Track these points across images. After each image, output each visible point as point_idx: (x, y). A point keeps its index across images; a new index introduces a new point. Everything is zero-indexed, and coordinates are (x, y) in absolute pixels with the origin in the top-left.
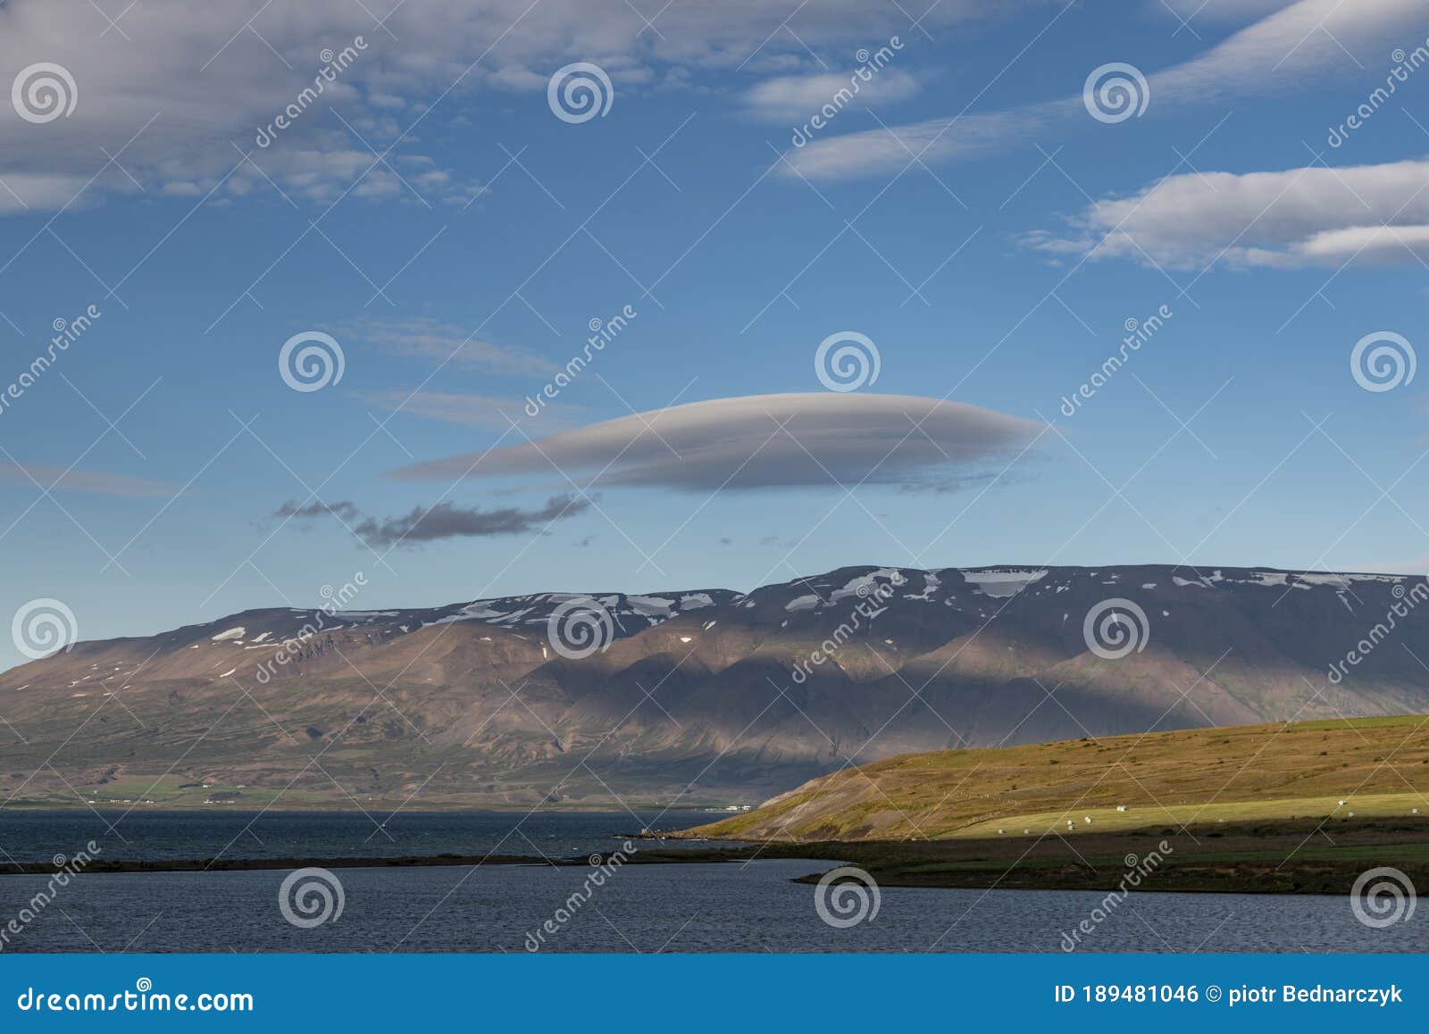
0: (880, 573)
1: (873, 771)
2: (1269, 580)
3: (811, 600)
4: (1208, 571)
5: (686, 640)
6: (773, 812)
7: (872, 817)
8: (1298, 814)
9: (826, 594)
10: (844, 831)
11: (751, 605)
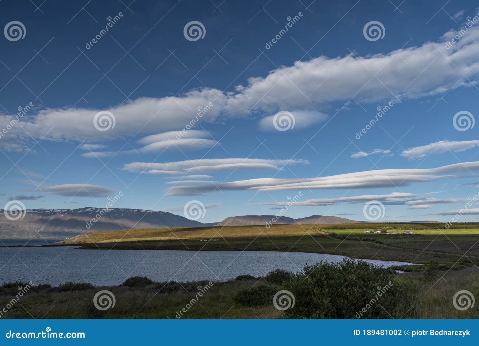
0: (92, 208)
1: (87, 234)
2: (142, 211)
3: (82, 211)
4: (135, 210)
5: (62, 216)
6: (72, 239)
7: (87, 240)
8: (143, 240)
9: (84, 210)
10: (82, 242)
11: (73, 211)
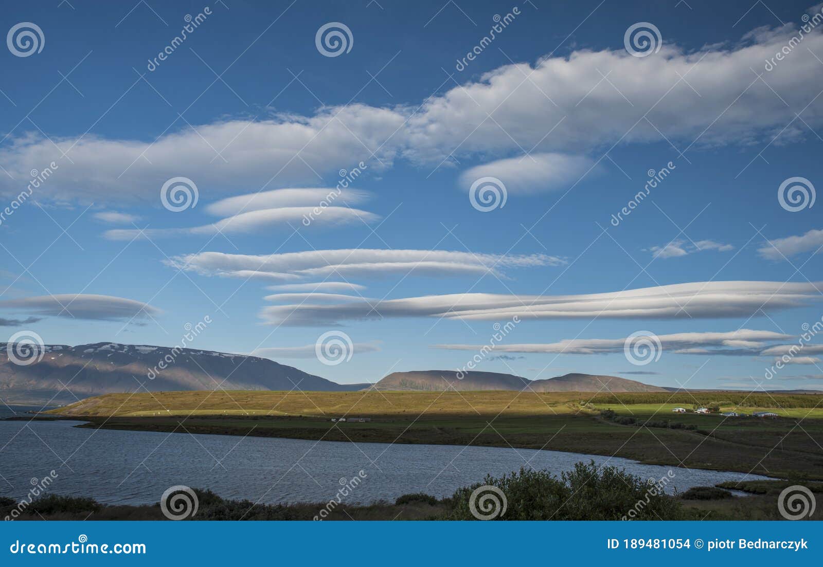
0: (112, 345)
1: (102, 398)
2: (214, 354)
3: (92, 350)
4: (199, 351)
6: (71, 407)
7: (99, 410)
8: (213, 414)
9: (96, 349)
10: (91, 414)
11: (74, 350)
